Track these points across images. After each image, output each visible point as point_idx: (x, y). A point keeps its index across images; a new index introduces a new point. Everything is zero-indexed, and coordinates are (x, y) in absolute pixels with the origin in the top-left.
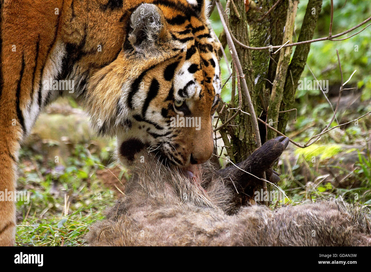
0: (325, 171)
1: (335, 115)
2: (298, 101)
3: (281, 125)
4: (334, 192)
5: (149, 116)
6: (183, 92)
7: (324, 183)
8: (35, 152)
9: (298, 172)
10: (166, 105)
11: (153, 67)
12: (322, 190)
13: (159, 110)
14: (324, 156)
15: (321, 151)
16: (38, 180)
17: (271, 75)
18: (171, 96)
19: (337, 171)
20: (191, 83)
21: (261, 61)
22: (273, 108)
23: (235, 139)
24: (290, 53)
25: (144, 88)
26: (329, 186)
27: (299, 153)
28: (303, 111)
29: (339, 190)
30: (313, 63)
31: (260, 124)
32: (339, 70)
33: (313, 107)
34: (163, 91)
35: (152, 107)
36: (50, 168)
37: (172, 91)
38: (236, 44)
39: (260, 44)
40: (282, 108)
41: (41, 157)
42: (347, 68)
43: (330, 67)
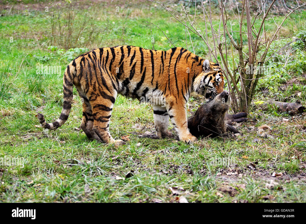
0: (260, 107)
1: (263, 95)
2: (255, 91)
3: (251, 97)
4: (262, 112)
5: (209, 85)
6: (218, 80)
7: (260, 109)
8: (197, 99)
9: (254, 107)
10: (214, 82)
11: (210, 74)
12: (259, 111)
13: (212, 83)
14: (260, 104)
15: (260, 102)
16: (197, 106)
17: (250, 85)
18: (215, 80)
19: (263, 107)
20: (219, 78)
21: (247, 82)
22: (250, 93)
23: (241, 99)
24: (254, 81)
25: (208, 78)
26: (261, 110)
27: (255, 103)
28: (256, 93)
29: (263, 111)
30: (259, 83)
31: (247, 96)
32: (264, 85)
33: (258, 92)
34: (213, 79)
35: (210, 82)
36: (200, 103)
37: (215, 79)
38: (242, 78)
39: (248, 79)
40: (252, 93)
41: (198, 101)
42: (266, 84)
43: (262, 84)
